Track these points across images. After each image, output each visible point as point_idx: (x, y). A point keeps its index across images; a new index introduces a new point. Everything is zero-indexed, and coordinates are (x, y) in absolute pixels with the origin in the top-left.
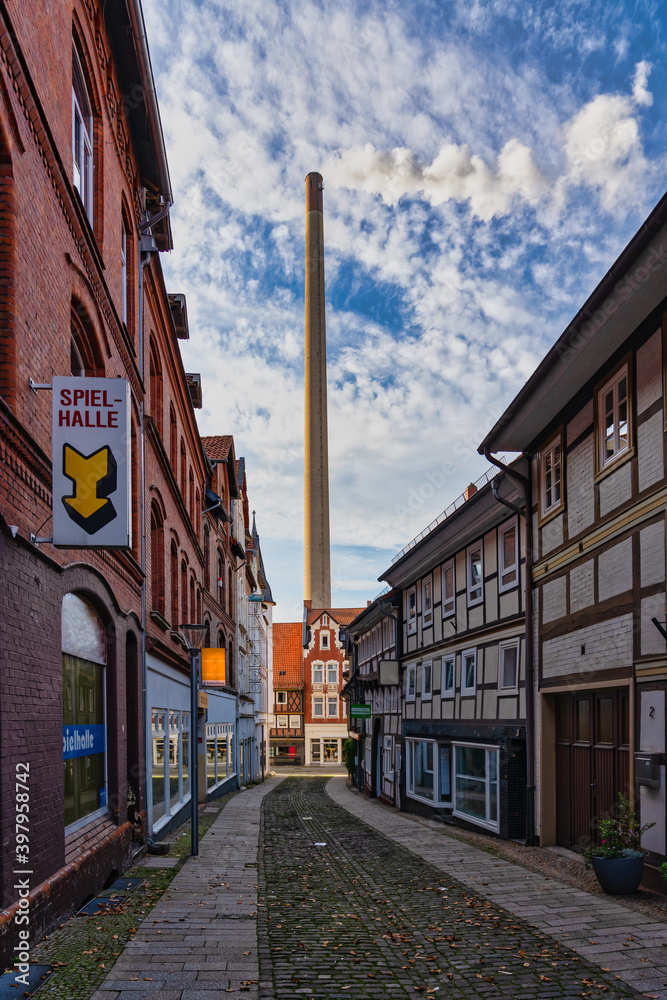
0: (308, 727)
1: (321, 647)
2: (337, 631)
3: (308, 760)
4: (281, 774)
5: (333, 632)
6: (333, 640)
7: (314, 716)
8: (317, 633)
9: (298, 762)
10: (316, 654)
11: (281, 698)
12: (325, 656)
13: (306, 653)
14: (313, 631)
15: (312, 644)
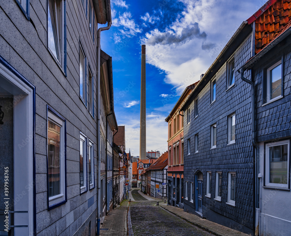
0: (138, 181)
1: (140, 167)
2: (143, 165)
3: (138, 187)
4: (133, 189)
5: (142, 165)
6: (142, 166)
7: (139, 179)
8: (140, 165)
9: (136, 187)
10: (139, 169)
11: (134, 176)
12: (141, 169)
13: (138, 168)
14: (139, 165)
15: (139, 167)
